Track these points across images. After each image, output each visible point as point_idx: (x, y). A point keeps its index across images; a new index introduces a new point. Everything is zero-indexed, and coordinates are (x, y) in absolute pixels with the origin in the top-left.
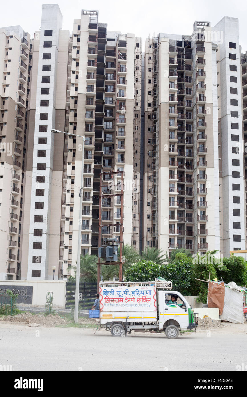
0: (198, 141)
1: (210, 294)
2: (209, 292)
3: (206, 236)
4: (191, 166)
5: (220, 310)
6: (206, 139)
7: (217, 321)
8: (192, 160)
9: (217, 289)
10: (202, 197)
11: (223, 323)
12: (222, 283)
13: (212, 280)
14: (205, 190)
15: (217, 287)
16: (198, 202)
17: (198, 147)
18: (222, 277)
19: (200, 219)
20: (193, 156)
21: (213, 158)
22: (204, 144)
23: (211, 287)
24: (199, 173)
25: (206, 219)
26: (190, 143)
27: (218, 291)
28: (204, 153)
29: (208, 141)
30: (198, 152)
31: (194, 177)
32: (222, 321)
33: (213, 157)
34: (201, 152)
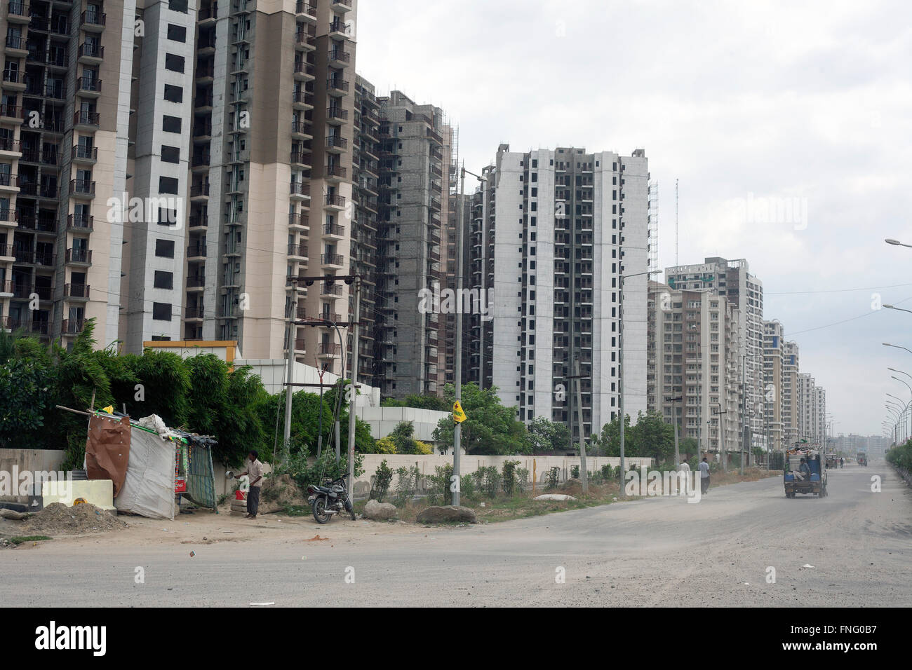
0: (80, 60)
1: (93, 446)
2: (91, 440)
3: (84, 303)
4: (57, 122)
5: (117, 484)
6: (102, 57)
7: (109, 513)
8: (62, 109)
9: (111, 433)
10: (81, 203)
11: (122, 518)
12: (124, 419)
13: (100, 411)
14: (89, 187)
15: (110, 427)
16: (70, 217)
17: (80, 75)
18: (124, 404)
19: (71, 259)
20: (65, 97)
21: (117, 108)
22: (95, 69)
23: (97, 427)
24: (76, 142)
25: (87, 260)
26: (60, 64)
27: (114, 437)
28: (94, 93)
29: (105, 62)
30: (78, 88)
31: (65, 152)
32: (120, 513)
33: (117, 105)
34: (86, 88)
